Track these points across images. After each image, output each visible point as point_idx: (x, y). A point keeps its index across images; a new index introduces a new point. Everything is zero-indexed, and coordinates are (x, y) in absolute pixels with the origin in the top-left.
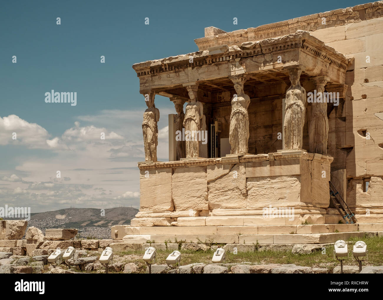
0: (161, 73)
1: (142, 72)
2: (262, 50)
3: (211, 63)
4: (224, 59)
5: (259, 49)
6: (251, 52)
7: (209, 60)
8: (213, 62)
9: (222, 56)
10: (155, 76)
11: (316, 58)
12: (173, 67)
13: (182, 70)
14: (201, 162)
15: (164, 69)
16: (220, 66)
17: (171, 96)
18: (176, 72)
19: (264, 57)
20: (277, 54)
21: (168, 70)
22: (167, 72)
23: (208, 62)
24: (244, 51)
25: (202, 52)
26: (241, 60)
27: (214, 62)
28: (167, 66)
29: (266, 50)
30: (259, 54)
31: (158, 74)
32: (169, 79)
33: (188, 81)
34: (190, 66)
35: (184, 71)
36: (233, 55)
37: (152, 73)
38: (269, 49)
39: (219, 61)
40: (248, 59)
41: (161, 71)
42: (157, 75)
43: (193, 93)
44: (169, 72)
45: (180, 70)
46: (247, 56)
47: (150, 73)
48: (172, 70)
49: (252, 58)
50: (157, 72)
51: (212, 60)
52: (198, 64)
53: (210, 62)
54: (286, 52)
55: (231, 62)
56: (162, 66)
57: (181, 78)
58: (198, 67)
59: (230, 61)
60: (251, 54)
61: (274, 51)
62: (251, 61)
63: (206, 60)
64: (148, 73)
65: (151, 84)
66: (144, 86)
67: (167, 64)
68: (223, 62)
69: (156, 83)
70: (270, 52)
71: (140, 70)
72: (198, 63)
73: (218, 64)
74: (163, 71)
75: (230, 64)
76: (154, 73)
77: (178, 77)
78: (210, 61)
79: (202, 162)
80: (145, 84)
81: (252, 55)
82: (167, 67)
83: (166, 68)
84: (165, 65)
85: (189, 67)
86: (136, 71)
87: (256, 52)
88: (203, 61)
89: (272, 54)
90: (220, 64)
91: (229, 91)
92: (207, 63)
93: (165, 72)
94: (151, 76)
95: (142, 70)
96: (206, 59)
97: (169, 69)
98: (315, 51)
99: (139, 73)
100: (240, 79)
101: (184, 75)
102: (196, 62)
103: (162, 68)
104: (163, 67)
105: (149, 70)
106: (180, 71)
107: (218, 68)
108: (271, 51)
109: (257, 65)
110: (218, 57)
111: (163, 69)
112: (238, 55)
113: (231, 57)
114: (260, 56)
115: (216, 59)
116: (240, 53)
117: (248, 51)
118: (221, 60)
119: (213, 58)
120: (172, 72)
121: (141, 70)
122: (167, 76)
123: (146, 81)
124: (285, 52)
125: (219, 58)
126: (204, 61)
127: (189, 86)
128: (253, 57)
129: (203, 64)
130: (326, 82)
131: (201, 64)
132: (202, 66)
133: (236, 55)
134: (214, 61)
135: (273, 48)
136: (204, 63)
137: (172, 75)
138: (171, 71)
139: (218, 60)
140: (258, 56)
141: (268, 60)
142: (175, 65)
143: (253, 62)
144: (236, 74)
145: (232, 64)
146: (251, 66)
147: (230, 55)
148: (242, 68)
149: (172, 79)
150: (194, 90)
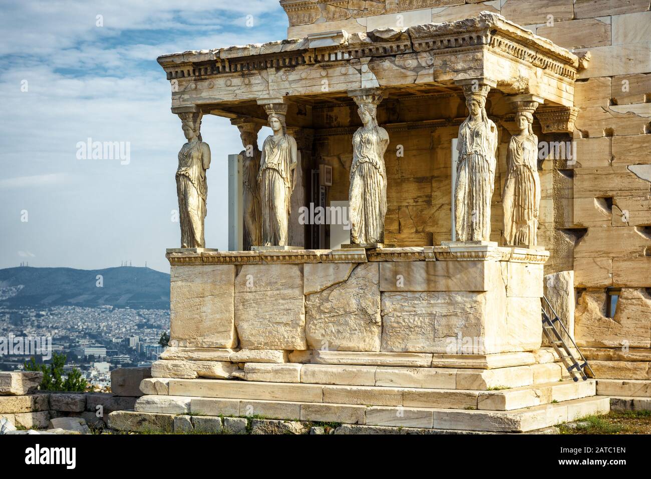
0: (214, 76)
1: (176, 70)
2: (412, 44)
3: (314, 63)
4: (339, 57)
5: (408, 43)
6: (391, 47)
7: (310, 57)
8: (316, 61)
9: (336, 51)
10: (202, 80)
11: (517, 61)
12: (239, 66)
13: (256, 72)
14: (291, 256)
15: (221, 68)
16: (330, 71)
17: (234, 116)
18: (243, 75)
19: (417, 59)
20: (441, 53)
21: (227, 70)
22: (227, 74)
23: (307, 59)
24: (378, 45)
25: (297, 41)
26: (371, 61)
27: (319, 62)
28: (226, 62)
29: (420, 44)
30: (407, 51)
31: (207, 77)
32: (230, 88)
33: (269, 94)
34: (272, 67)
35: (260, 74)
36: (357, 49)
37: (197, 74)
38: (427, 43)
39: (329, 60)
40: (386, 59)
41: (215, 72)
42: (206, 79)
43: (278, 118)
44: (231, 74)
45: (252, 72)
46: (383, 54)
47: (192, 74)
48: (236, 71)
49: (393, 59)
50: (206, 74)
51: (316, 56)
52: (287, 64)
53: (311, 61)
54: (459, 51)
55: (353, 63)
56: (217, 62)
57: (255, 88)
58: (289, 69)
59: (351, 61)
60: (392, 51)
61: (435, 47)
62: (392, 65)
63: (303, 57)
64: (189, 75)
65: (194, 96)
66: (181, 100)
67: (228, 59)
68: (336, 63)
69: (204, 94)
70: (428, 49)
71: (172, 67)
72: (287, 61)
73: (327, 66)
74: (219, 72)
75: (351, 67)
76: (200, 75)
77: (247, 85)
78: (312, 59)
79: (295, 256)
80: (183, 96)
81: (393, 53)
82: (227, 65)
83: (224, 67)
84: (223, 61)
85: (270, 68)
86: (164, 68)
87: (402, 48)
88: (297, 58)
89: (432, 52)
90: (331, 66)
91: (347, 106)
92: (305, 62)
93: (222, 73)
94: (195, 80)
95: (177, 66)
96: (303, 55)
97: (230, 70)
98: (516, 48)
99: (171, 73)
100: (371, 97)
101: (259, 83)
102: (284, 60)
103: (216, 65)
104: (219, 65)
105: (191, 69)
106: (253, 74)
107: (327, 74)
108: (431, 48)
109: (403, 73)
110: (328, 52)
111: (218, 67)
112: (367, 51)
113: (353, 53)
114: (408, 56)
115: (323, 56)
116: (371, 47)
117: (387, 45)
118: (333, 58)
119: (317, 54)
120: (235, 74)
121: (174, 67)
122: (226, 81)
123: (185, 89)
124: (456, 52)
125: (329, 55)
126: (300, 59)
127: (269, 104)
128: (395, 56)
129: (297, 64)
130: (536, 105)
131: (294, 63)
132: (296, 68)
133: (363, 51)
134: (319, 58)
135: (434, 42)
136: (300, 62)
137: (237, 81)
138: (234, 72)
139: (326, 58)
140: (405, 56)
141: (424, 64)
142: (242, 63)
143: (395, 67)
144: (363, 87)
145: (355, 68)
146: (391, 74)
147: (351, 50)
148: (374, 77)
149: (235, 89)
150: (279, 112)
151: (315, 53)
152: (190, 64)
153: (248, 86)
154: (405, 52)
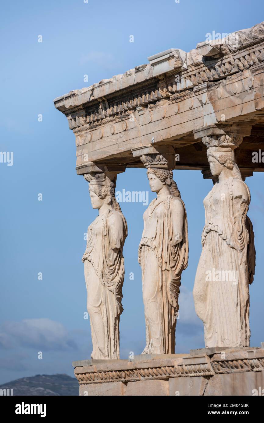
2: (234, 61)
4: (184, 86)
5: (231, 59)
12: (115, 107)
13: (130, 112)
16: (181, 104)
18: (122, 119)
19: (241, 80)
20: (257, 70)
21: (108, 112)
22: (109, 119)
23: (161, 91)
24: (209, 64)
25: (144, 67)
26: (208, 87)
27: (171, 93)
28: (106, 102)
29: (240, 60)
31: (97, 123)
32: (115, 136)
33: (140, 142)
35: (134, 116)
36: (194, 72)
37: (89, 120)
39: (177, 91)
40: (219, 84)
42: (96, 126)
43: (154, 174)
44: (112, 118)
45: (127, 113)
46: (216, 77)
49: (224, 82)
51: (167, 86)
52: (147, 99)
55: (195, 92)
56: (100, 103)
57: (132, 134)
58: (152, 106)
59: (193, 90)
60: (221, 71)
61: (251, 63)
62: (225, 91)
63: (158, 88)
65: (91, 150)
66: (82, 157)
67: (105, 97)
68: (183, 93)
69: (98, 148)
70: (247, 66)
72: (147, 94)
73: (177, 98)
74: (103, 117)
75: (195, 97)
77: (125, 130)
78: (164, 90)
80: (83, 151)
81: (223, 75)
82: (107, 106)
83: (105, 108)
85: (136, 106)
87: (227, 66)
88: (154, 90)
89: (250, 70)
90: (180, 99)
94: (89, 128)
95: (73, 112)
96: (158, 85)
99: (70, 120)
101: (133, 128)
102: (145, 94)
104: (101, 106)
105: (83, 114)
106: (129, 116)
107: (179, 109)
108: (249, 64)
110: (174, 79)
111: (102, 109)
113: (193, 78)
114: (235, 76)
115: (172, 85)
116: (204, 68)
117: (215, 64)
118: (179, 86)
119: (167, 83)
120: (115, 117)
122: (110, 128)
123: (84, 141)
125: (176, 83)
126: (156, 90)
128: (225, 78)
131: (153, 97)
132: (157, 104)
134: (170, 89)
135: (249, 56)
137: (118, 127)
139: (175, 88)
140: (233, 77)
141: (246, 87)
142: (117, 101)
143: (226, 93)
144: (205, 126)
145: (198, 99)
146: (225, 103)
147: (190, 74)
148: (213, 111)
149: (118, 137)
150: (155, 166)
151: (166, 82)
152: (81, 107)
153: (126, 132)
154: (231, 72)
